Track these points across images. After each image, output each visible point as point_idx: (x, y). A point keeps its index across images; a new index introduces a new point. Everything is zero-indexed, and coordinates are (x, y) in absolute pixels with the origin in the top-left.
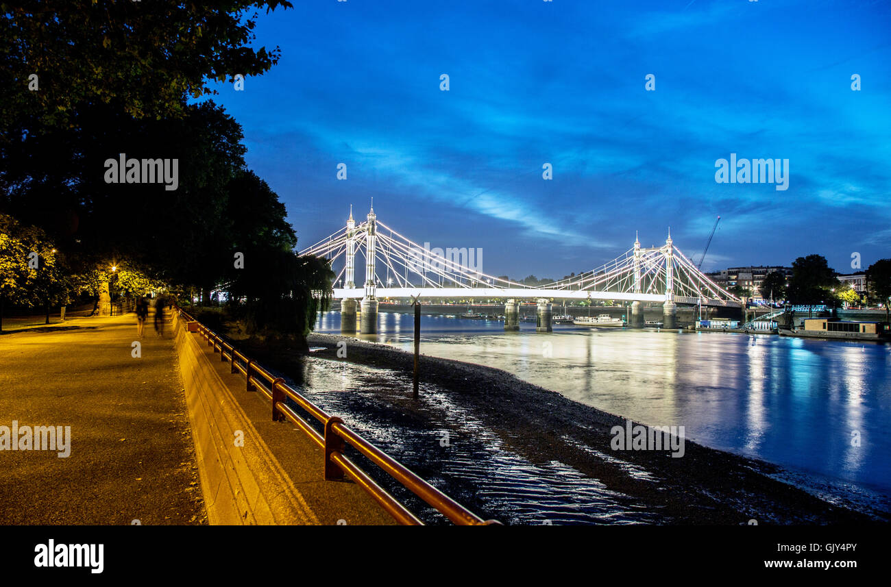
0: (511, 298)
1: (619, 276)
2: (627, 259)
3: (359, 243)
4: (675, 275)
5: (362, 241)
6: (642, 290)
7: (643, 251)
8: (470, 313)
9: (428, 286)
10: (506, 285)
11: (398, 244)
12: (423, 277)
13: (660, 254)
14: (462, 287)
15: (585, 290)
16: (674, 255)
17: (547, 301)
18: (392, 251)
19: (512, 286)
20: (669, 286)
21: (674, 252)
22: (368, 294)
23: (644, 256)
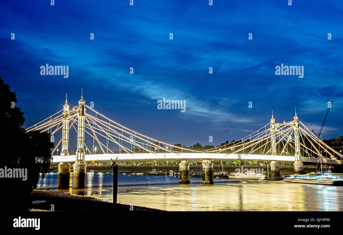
0: (183, 159)
1: (261, 143)
2: (266, 131)
3: (72, 122)
4: (301, 141)
5: (75, 120)
6: (277, 152)
7: (278, 125)
8: (154, 171)
9: (123, 152)
10: (179, 151)
11: (101, 121)
12: (120, 145)
13: (289, 127)
14: (148, 152)
15: (236, 153)
16: (300, 128)
17: (209, 162)
18: (97, 127)
19: (184, 151)
20: (298, 150)
21: (299, 125)
22: (79, 159)
23: (278, 128)
